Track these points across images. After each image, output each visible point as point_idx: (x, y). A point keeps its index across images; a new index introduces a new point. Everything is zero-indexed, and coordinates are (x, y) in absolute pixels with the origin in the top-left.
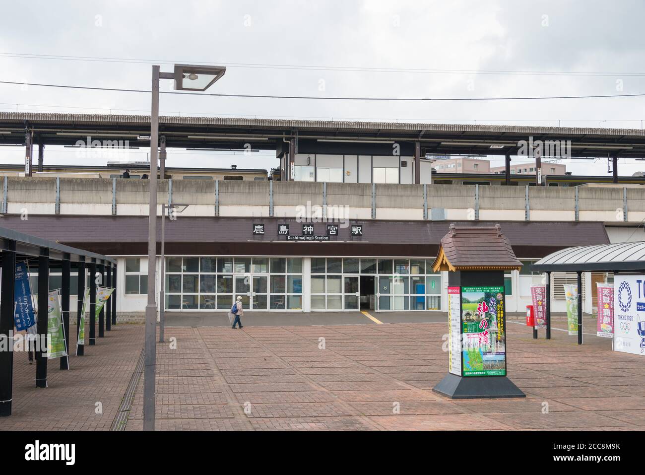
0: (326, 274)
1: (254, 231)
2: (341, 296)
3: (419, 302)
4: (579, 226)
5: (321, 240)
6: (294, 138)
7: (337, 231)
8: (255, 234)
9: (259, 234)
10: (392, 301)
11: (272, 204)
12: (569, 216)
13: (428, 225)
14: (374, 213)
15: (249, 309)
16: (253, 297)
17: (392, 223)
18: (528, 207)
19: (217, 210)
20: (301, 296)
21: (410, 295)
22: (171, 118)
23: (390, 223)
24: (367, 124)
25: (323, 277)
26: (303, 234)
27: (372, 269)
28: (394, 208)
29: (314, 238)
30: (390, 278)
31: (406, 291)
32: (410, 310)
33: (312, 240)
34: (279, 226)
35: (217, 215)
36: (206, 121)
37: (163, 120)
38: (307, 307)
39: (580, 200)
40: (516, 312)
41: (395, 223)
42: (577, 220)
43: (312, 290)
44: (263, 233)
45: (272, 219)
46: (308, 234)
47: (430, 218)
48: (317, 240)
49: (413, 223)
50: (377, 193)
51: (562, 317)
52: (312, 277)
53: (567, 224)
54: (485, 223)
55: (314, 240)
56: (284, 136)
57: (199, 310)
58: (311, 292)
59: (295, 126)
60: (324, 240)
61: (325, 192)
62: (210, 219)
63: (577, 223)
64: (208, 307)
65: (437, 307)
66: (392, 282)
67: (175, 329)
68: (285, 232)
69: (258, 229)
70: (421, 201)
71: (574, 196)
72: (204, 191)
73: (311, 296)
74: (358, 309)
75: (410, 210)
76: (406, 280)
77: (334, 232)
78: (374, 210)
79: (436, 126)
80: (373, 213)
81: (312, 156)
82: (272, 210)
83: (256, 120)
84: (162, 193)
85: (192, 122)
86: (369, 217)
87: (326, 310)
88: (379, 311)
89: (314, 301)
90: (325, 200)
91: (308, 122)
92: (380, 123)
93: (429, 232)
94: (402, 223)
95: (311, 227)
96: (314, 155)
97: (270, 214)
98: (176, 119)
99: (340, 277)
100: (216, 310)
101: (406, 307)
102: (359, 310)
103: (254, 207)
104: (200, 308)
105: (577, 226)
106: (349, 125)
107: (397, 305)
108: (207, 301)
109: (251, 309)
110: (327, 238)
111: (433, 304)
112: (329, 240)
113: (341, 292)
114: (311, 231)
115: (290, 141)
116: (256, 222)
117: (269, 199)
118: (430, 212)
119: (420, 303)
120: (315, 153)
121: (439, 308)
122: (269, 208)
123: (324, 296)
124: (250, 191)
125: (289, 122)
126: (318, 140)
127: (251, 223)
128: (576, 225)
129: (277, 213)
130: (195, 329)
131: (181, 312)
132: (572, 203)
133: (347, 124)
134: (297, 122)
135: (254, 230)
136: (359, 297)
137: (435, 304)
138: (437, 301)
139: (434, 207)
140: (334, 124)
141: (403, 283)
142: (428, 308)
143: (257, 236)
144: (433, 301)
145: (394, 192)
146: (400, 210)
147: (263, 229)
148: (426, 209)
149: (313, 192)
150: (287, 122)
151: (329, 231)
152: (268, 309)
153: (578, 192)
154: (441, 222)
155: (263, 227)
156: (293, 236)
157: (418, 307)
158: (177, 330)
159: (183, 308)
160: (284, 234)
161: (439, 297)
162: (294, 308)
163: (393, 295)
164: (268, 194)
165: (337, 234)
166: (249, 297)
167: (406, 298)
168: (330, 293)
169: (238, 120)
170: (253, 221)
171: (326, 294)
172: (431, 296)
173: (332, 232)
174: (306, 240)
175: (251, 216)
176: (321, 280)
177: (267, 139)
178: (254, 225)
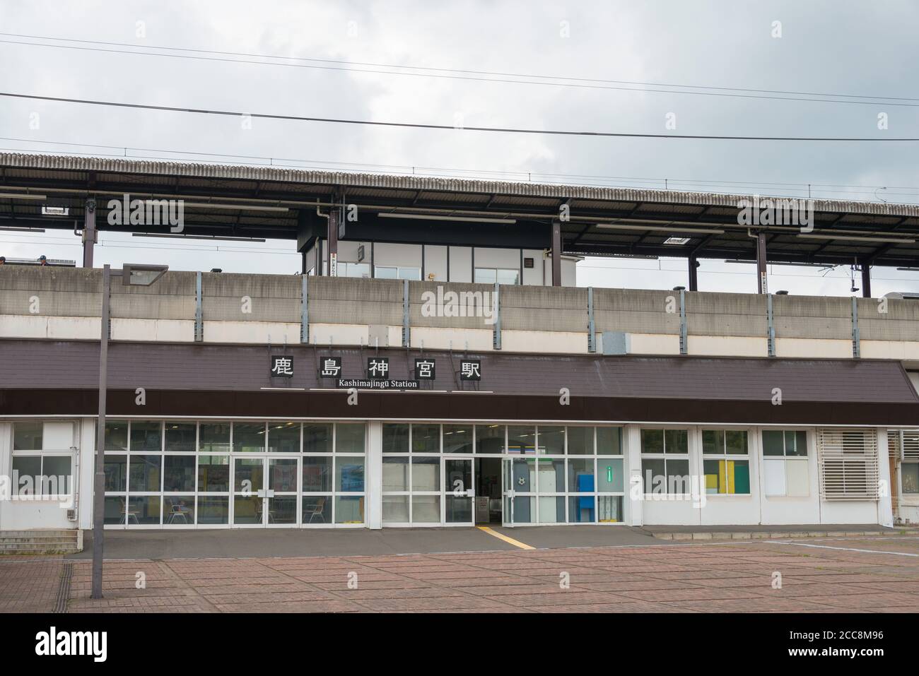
0: (410, 454)
1: (274, 370)
2: (439, 497)
3: (583, 508)
4: (859, 367)
5: (402, 388)
6: (336, 208)
7: (433, 370)
8: (274, 374)
9: (282, 375)
10: (535, 507)
11: (305, 319)
12: (842, 350)
13: (597, 363)
14: (498, 339)
15: (261, 523)
16: (270, 499)
17: (532, 358)
18: (773, 332)
19: (199, 330)
20: (363, 497)
21: (567, 494)
22: (110, 163)
23: (527, 358)
24: (473, 183)
25: (405, 460)
26: (369, 377)
27: (496, 445)
28: (535, 330)
29: (390, 384)
30: (530, 463)
31: (560, 487)
32: (567, 523)
33: (386, 388)
34: (323, 359)
35: (199, 339)
36: (175, 169)
37: (93, 165)
38: (374, 518)
39: (861, 321)
40: (760, 525)
41: (536, 359)
42: (858, 356)
43: (385, 487)
44: (291, 373)
45: (306, 349)
46: (378, 376)
47: (600, 350)
48: (395, 388)
49: (569, 359)
50: (503, 302)
51: (848, 534)
52: (385, 460)
53: (840, 363)
54: (698, 361)
55: (390, 387)
56: (318, 203)
57: (161, 526)
58: (383, 490)
59: (342, 183)
60: (408, 388)
61: (406, 299)
62: (185, 348)
63: (856, 362)
64: (180, 520)
65: (615, 515)
66: (534, 470)
67: (118, 566)
68: (334, 372)
69: (282, 365)
70: (583, 319)
71: (850, 314)
72: (174, 292)
73: (384, 497)
74: (471, 521)
75: (564, 334)
76: (560, 466)
77: (427, 374)
78: (498, 334)
79: (593, 191)
80: (496, 340)
81: (367, 245)
82: (305, 331)
83: (269, 171)
84: (89, 295)
85: (148, 170)
86: (490, 348)
87: (411, 524)
88: (513, 524)
89: (389, 507)
90: (406, 313)
91: (365, 177)
92: (496, 183)
93: (599, 375)
94: (549, 359)
95: (383, 364)
96: (370, 243)
97: (302, 338)
98: (119, 164)
99: (436, 461)
100: (195, 526)
101: (560, 517)
102: (472, 524)
103: (272, 326)
104: (165, 522)
105: (857, 368)
106: (440, 185)
107: (544, 514)
108: (176, 509)
109: (265, 524)
110: (415, 384)
111: (608, 511)
112: (418, 388)
113: (438, 489)
114: (383, 370)
115: (329, 213)
116: (276, 352)
117: (299, 310)
118: (600, 338)
119: (585, 509)
120: (372, 241)
121: (620, 518)
122: (300, 327)
123: (406, 497)
124: (264, 296)
125: (330, 176)
126: (381, 215)
127: (265, 355)
128: (854, 366)
129: (315, 337)
130: (161, 565)
131: (125, 531)
132: (847, 326)
133: (436, 183)
134: (345, 176)
135: (273, 367)
136: (473, 500)
137: (611, 512)
138: (615, 505)
139: (606, 331)
140: (413, 181)
141: (554, 472)
142: (599, 521)
143: (276, 380)
144: (608, 505)
145: (534, 301)
146: (547, 334)
147: (292, 366)
148: (591, 333)
149: (385, 298)
150: (328, 177)
151: (417, 370)
152: (299, 524)
153: (857, 306)
154: (619, 359)
155: (292, 363)
156: (348, 381)
157: (582, 518)
158: (123, 566)
159: (129, 523)
160: (332, 376)
161: (620, 499)
162: (348, 522)
163: (537, 494)
164: (298, 301)
165: (433, 377)
166: (261, 499)
167: (560, 500)
168: (418, 490)
169: (235, 169)
170: (271, 351)
171: (410, 493)
172: (605, 497)
173: (423, 373)
174: (374, 388)
175: (266, 341)
176: (401, 466)
177: (287, 209)
178: (274, 358)
